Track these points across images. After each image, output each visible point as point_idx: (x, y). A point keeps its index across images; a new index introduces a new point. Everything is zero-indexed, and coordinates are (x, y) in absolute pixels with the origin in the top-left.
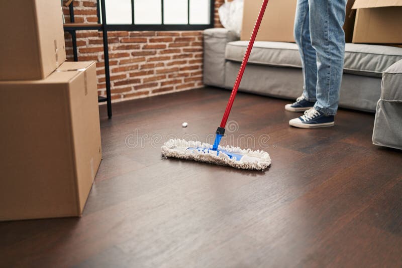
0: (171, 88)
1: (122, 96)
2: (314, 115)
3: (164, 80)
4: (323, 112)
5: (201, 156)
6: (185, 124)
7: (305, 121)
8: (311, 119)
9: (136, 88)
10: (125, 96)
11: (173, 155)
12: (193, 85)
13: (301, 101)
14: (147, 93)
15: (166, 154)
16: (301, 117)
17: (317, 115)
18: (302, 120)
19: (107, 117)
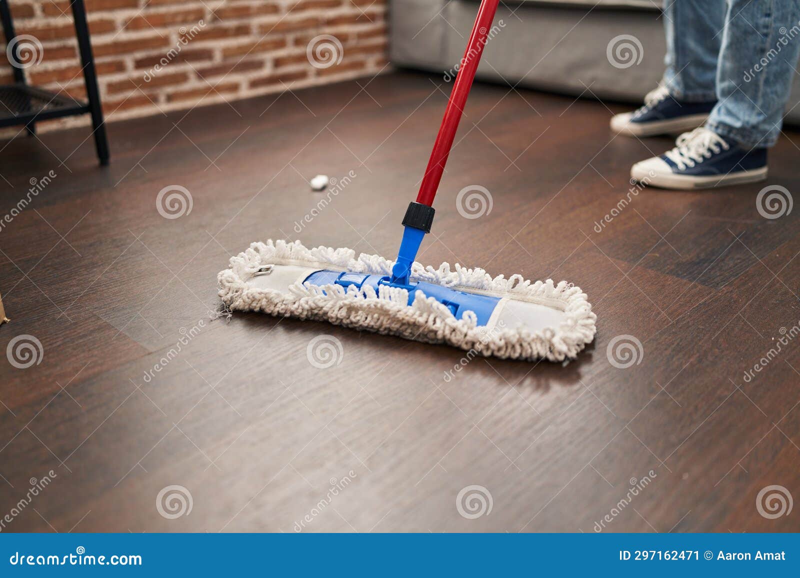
0: (302, 75)
1: (162, 98)
2: (710, 150)
3: (281, 53)
4: (738, 138)
5: (351, 309)
6: (319, 181)
7: (681, 167)
8: (700, 160)
9: (202, 74)
10: (170, 98)
11: (256, 307)
12: (360, 65)
13: (660, 102)
14: (234, 88)
15: (232, 300)
16: (669, 155)
17: (716, 150)
18: (672, 164)
19: (96, 161)
